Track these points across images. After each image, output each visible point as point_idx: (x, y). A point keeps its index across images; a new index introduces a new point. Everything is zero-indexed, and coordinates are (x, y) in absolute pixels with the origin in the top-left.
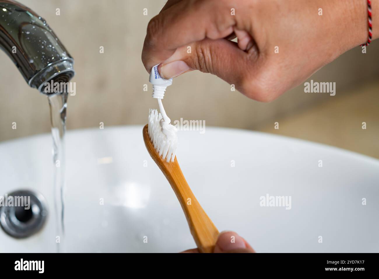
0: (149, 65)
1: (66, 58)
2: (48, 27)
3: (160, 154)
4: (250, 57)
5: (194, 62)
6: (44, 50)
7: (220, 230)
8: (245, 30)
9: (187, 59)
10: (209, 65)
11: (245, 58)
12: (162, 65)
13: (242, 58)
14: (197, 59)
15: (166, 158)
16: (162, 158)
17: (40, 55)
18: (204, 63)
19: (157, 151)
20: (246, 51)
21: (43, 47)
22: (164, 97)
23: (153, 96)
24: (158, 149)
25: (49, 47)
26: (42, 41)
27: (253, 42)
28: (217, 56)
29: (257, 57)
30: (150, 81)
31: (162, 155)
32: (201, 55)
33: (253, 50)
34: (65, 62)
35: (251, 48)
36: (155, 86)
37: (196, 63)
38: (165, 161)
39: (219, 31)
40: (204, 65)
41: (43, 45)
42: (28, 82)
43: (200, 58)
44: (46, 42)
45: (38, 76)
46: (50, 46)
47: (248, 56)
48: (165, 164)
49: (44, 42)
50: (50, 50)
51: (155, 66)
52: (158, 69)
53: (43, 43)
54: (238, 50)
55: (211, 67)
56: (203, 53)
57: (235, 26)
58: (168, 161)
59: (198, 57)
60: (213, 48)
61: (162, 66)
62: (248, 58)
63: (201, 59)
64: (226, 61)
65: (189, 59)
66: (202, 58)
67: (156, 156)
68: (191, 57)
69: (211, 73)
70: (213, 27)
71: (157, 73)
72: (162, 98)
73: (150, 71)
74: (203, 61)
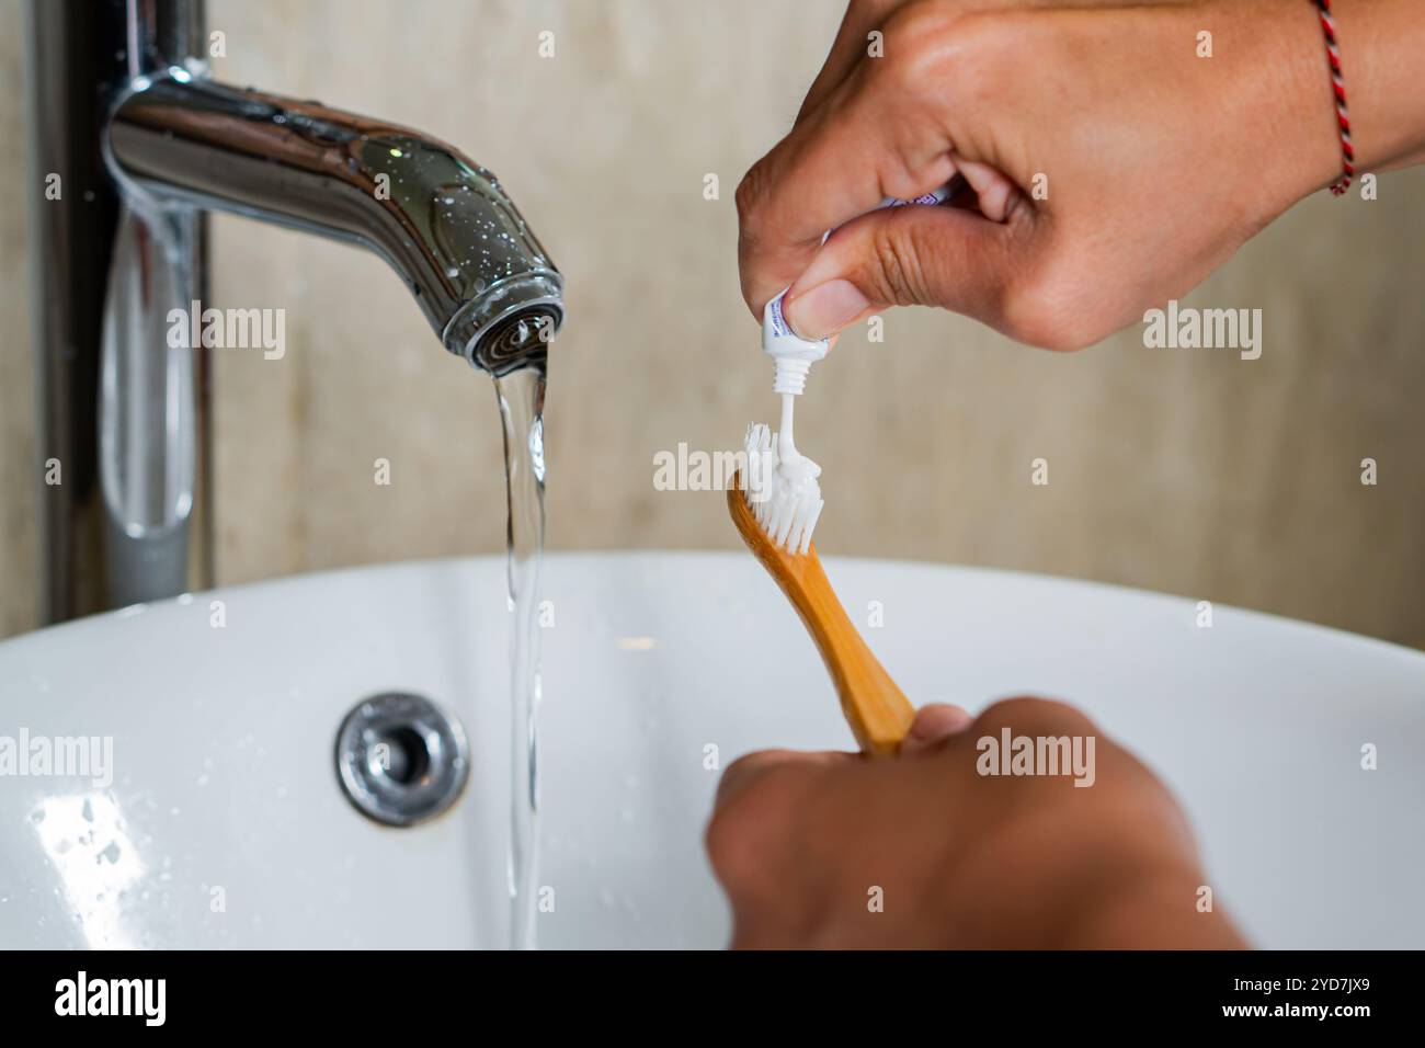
0: (757, 300)
1: (542, 270)
2: (502, 193)
3: (771, 535)
4: (1015, 232)
5: (875, 278)
6: (486, 245)
7: (917, 704)
8: (983, 161)
9: (854, 272)
10: (915, 279)
11: (1002, 237)
12: (792, 297)
13: (995, 238)
14: (881, 268)
15: (785, 544)
16: (774, 543)
17: (477, 258)
18: (901, 276)
19: (764, 527)
20: (1005, 221)
21: (485, 237)
22: (804, 389)
23: (773, 388)
24: (766, 519)
25: (502, 238)
26: (483, 223)
27: (1020, 192)
28: (931, 249)
29: (1032, 226)
30: (764, 346)
31: (776, 538)
32: (889, 256)
33: (1020, 212)
34: (539, 279)
35: (1015, 206)
36: (778, 360)
37: (877, 280)
38: (784, 550)
39: (913, 174)
40: (902, 281)
41: (486, 232)
42: (440, 335)
43: (888, 264)
44: (493, 225)
45: (468, 312)
46: (505, 236)
47: (1009, 230)
48: (782, 557)
49: (490, 226)
50: (504, 246)
51: (772, 301)
52: (782, 312)
53: (486, 227)
54: (986, 224)
55: (921, 282)
56: (893, 249)
57: (953, 152)
58: (792, 549)
59: (883, 261)
60: (919, 231)
61: (791, 301)
62: (1011, 236)
63: (892, 267)
64: (956, 256)
65: (861, 271)
66: (893, 264)
67: (760, 538)
68: (864, 266)
69: (928, 304)
70: (893, 162)
71: (779, 321)
72: (800, 392)
73: (759, 315)
74: (895, 271)
